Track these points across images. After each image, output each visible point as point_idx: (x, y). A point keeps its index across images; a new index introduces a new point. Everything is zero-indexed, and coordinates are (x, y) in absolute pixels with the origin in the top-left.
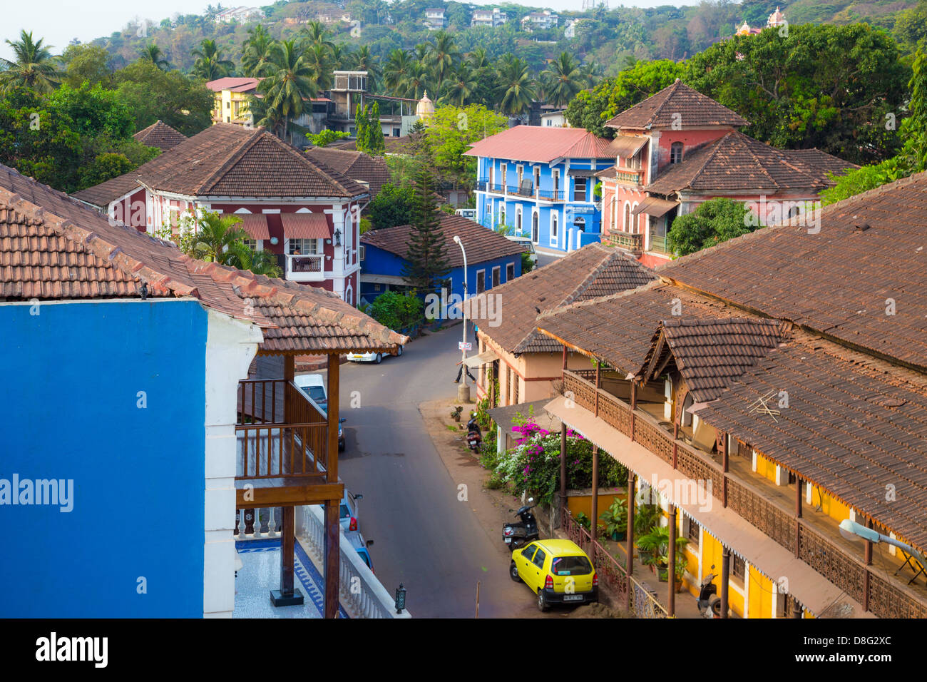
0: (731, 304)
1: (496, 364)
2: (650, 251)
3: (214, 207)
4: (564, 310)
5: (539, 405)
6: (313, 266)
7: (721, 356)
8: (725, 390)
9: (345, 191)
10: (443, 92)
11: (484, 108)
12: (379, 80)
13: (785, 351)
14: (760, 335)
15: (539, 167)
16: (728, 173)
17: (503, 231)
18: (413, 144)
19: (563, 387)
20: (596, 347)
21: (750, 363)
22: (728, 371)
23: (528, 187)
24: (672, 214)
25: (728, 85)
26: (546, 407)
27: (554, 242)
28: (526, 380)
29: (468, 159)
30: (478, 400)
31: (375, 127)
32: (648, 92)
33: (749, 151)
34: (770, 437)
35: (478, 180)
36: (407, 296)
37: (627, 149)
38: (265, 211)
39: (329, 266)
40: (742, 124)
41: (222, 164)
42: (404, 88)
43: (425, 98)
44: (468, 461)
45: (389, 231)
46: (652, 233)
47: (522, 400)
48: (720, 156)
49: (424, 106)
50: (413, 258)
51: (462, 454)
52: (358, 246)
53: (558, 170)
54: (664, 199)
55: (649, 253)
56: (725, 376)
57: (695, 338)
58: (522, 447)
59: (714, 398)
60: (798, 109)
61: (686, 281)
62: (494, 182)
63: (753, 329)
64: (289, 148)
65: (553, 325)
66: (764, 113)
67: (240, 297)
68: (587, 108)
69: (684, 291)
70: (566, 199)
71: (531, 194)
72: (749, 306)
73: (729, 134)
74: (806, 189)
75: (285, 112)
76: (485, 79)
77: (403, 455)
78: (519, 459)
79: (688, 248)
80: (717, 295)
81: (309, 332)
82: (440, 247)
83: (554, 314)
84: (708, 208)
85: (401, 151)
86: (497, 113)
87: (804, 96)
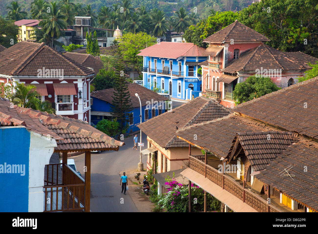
0: (268, 125)
1: (156, 153)
2: (224, 99)
3: (21, 80)
4: (189, 127)
5: (177, 172)
6: (68, 108)
7: (265, 149)
8: (268, 165)
9: (83, 73)
10: (126, 26)
11: (146, 33)
12: (96, 21)
13: (295, 146)
14: (283, 139)
15: (172, 61)
16: (261, 63)
17: (155, 90)
18: (113, 50)
19: (189, 164)
20: (205, 145)
21: (279, 152)
22: (269, 156)
23: (167, 70)
24: (235, 82)
25: (259, 22)
26: (181, 173)
27: (179, 95)
28: (171, 160)
29: (139, 57)
30: (148, 170)
31: (95, 43)
32: (222, 26)
33: (270, 53)
34: (291, 187)
35: (144, 67)
36: (112, 121)
37: (213, 52)
38: (46, 82)
39: (76, 108)
40: (266, 40)
41: (24, 60)
42: (108, 24)
43: (118, 29)
44: (143, 199)
45: (104, 91)
46: (226, 91)
47: (169, 170)
48: (256, 55)
49: (117, 33)
50: (115, 103)
51: (141, 196)
52: (90, 98)
53: (181, 62)
54: (231, 75)
55: (224, 100)
56: (268, 159)
57: (253, 141)
58: (170, 192)
59: (263, 169)
60: (291, 34)
61: (246, 114)
62: (151, 68)
63: (280, 136)
64: (56, 53)
65: (184, 134)
66: (276, 35)
67: (43, 125)
68: (194, 33)
69: (245, 118)
70: (185, 75)
71: (168, 73)
72: (277, 125)
73: (260, 45)
74: (296, 70)
75: (52, 35)
76: (145, 20)
77: (113, 197)
78: (169, 198)
79: (243, 98)
80: (262, 120)
81: (76, 141)
82: (128, 98)
83: (184, 129)
84: (251, 79)
85: (107, 54)
86: (152, 36)
87: (294, 27)
